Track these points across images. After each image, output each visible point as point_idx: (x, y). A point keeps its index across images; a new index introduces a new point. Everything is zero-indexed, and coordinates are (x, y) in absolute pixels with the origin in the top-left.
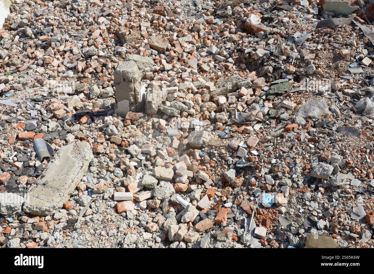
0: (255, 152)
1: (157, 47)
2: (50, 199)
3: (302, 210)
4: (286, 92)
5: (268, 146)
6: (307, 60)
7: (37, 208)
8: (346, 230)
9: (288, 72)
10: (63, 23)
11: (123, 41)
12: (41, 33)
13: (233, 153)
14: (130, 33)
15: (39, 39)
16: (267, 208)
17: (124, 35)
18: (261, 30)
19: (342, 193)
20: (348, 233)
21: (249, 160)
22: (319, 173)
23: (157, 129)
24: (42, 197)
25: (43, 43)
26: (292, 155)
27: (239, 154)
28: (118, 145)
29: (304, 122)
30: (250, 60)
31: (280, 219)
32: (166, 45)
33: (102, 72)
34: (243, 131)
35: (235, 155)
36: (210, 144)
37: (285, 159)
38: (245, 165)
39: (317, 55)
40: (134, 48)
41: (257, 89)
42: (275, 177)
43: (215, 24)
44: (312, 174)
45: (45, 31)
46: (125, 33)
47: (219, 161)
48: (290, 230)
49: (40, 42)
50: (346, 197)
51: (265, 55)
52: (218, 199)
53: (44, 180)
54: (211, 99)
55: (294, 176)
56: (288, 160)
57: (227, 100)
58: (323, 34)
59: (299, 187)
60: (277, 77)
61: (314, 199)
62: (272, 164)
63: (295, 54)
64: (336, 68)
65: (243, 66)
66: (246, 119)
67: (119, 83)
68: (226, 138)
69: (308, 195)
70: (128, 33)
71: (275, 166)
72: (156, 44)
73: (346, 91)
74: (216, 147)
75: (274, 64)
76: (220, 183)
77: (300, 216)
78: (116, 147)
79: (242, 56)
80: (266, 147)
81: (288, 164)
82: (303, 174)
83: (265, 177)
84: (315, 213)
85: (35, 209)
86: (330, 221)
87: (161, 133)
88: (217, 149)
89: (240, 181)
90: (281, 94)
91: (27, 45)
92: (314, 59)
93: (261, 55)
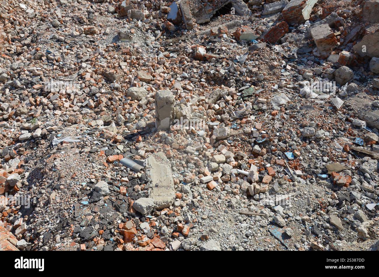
0: (263, 132)
1: (144, 79)
2: (169, 194)
3: (310, 156)
4: (254, 93)
5: (269, 127)
6: (254, 72)
7: (164, 202)
8: (339, 158)
9: (246, 81)
10: (47, 72)
11: (112, 79)
12: (31, 83)
13: (249, 136)
14: (117, 72)
15: (34, 89)
16: (292, 160)
17: (111, 74)
18: (213, 57)
19: (324, 140)
20: (341, 159)
21: (263, 137)
22: (308, 134)
23: (191, 134)
24: (162, 194)
25: (38, 91)
26: (286, 128)
27: (254, 135)
28: (177, 150)
29: (279, 109)
30: (215, 78)
31: (302, 163)
32: (150, 77)
33: (112, 104)
34: (246, 122)
35: (252, 137)
36: (231, 134)
37: (283, 131)
38: (263, 141)
39: (259, 68)
40: (125, 83)
41: (234, 95)
42: (285, 142)
43: (172, 57)
44: (304, 135)
45: (34, 81)
46: (113, 73)
47: (243, 143)
48: (311, 167)
49: (35, 91)
50: (328, 142)
51: (226, 73)
52: (258, 165)
53: (154, 184)
54: (210, 108)
55: (295, 139)
56: (285, 131)
57: (219, 106)
58: (254, 55)
59: (300, 144)
60: (241, 86)
61: (312, 148)
62: (278, 136)
63: (244, 70)
64: (274, 74)
65: (213, 83)
66: (242, 115)
67: (163, 107)
68: (239, 129)
69: (309, 146)
70: (115, 72)
71: (280, 137)
72: (143, 77)
73: (288, 86)
74: (236, 135)
75: (235, 78)
76: (252, 155)
77: (311, 159)
78: (176, 151)
79: (209, 77)
80: (268, 127)
81: (287, 133)
82: (298, 137)
83: (279, 144)
84: (318, 155)
85: (163, 204)
86: (328, 156)
87: (195, 135)
88: (238, 136)
89: (264, 150)
90: (251, 96)
91: (24, 95)
92: (259, 71)
93: (223, 74)
